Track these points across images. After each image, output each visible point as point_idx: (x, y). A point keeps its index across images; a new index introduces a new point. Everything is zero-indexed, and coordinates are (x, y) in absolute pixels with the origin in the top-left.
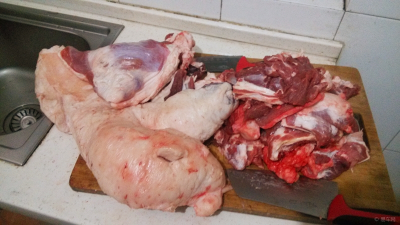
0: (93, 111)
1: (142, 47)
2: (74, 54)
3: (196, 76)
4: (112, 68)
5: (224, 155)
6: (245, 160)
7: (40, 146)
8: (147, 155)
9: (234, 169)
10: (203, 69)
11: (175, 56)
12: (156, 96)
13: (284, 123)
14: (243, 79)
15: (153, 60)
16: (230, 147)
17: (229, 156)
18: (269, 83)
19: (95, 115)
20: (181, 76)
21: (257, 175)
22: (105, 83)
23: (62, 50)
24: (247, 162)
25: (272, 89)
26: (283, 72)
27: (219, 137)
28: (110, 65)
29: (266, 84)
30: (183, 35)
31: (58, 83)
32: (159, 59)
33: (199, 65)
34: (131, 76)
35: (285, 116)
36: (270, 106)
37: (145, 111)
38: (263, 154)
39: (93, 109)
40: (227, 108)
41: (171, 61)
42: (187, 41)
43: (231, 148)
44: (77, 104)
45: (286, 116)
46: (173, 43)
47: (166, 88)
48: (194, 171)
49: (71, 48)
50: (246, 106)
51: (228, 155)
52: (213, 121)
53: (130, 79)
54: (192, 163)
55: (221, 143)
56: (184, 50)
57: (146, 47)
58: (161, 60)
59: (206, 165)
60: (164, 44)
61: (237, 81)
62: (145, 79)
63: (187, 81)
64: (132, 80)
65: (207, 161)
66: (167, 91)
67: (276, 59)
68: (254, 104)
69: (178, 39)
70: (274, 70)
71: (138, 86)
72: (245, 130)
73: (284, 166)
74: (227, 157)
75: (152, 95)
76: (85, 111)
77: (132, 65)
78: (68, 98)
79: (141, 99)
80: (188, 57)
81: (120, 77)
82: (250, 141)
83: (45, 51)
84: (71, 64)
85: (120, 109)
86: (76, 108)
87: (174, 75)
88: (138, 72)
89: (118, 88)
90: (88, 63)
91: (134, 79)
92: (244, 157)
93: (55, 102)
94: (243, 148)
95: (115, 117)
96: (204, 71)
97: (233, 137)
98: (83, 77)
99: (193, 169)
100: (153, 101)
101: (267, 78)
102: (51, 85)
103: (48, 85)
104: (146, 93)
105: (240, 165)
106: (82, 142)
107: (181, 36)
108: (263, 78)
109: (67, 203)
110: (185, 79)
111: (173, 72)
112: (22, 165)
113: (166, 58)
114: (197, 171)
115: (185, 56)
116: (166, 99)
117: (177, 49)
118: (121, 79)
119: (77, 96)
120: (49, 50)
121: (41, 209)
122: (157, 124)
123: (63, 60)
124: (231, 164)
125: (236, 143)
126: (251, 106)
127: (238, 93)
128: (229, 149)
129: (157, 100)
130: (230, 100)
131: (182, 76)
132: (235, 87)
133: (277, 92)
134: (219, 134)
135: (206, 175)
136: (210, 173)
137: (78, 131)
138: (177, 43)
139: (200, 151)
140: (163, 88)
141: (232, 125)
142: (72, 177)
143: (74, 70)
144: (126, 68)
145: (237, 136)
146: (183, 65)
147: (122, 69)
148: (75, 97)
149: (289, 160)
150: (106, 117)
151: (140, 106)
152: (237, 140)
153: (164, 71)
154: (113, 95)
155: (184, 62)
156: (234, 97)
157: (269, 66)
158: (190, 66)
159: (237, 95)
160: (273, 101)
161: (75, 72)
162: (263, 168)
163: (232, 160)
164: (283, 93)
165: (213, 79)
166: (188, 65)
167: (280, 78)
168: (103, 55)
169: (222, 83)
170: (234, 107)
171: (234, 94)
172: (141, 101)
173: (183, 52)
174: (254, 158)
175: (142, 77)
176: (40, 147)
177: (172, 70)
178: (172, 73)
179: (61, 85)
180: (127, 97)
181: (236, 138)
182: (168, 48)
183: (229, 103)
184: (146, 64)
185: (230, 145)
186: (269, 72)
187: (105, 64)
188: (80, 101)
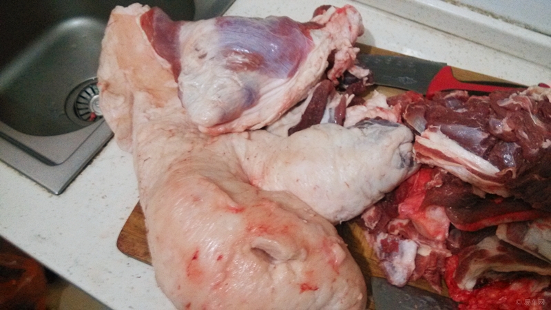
0: (170, 131)
1: (268, 30)
2: (160, 25)
3: (353, 96)
4: (211, 62)
5: (373, 250)
6: (409, 270)
7: (89, 166)
8: (234, 245)
9: (386, 279)
10: (367, 81)
11: (321, 54)
12: (275, 122)
13: (502, 234)
14: (439, 127)
15: (281, 58)
16: (386, 240)
17: (381, 255)
18: (491, 148)
19: (171, 139)
20: (325, 92)
21: (425, 302)
22: (195, 87)
23: (143, 12)
24: (413, 275)
25: (494, 163)
26: (525, 135)
27: (370, 219)
28: (208, 57)
29: (484, 149)
30: (346, 14)
31: (132, 68)
32: (292, 58)
33: (362, 73)
34: (240, 82)
35: (507, 220)
36: (481, 195)
37: (253, 147)
38: (445, 267)
39: (171, 128)
40: (395, 175)
41: (314, 63)
42: (350, 28)
43: (389, 241)
44: (153, 111)
45: (510, 221)
46: (324, 28)
47: (297, 110)
48: (310, 289)
49: (158, 12)
50: (432, 183)
51: (381, 252)
52: (365, 193)
53: (236, 89)
54: (310, 273)
55: (372, 228)
56: (341, 45)
57: (274, 31)
58: (295, 58)
59: (334, 280)
60: (307, 28)
61: (426, 128)
62: (263, 90)
63: (333, 104)
64: (240, 90)
65: (338, 273)
66: (295, 117)
67: (517, 105)
68: (449, 182)
69: (335, 19)
70: (508, 129)
71: (249, 101)
72: (422, 221)
73: (481, 302)
74: (378, 253)
75: (269, 120)
76: (158, 130)
77: (245, 64)
78: (140, 97)
79: (250, 125)
80: (345, 59)
81: (221, 82)
82: (426, 239)
83: (119, 10)
84: (152, 40)
85: (213, 137)
86: (149, 119)
87: (315, 89)
88: (252, 76)
89: (213, 102)
90: (178, 44)
91: (243, 88)
92: (408, 266)
93: (121, 100)
94: (409, 249)
95: (201, 150)
96: (369, 84)
97: (396, 222)
98: (168, 66)
99: (310, 286)
100: (270, 129)
101: (489, 137)
102: (121, 67)
103: (117, 67)
104: (259, 116)
105: (399, 278)
106: (144, 183)
107: (341, 15)
108: (480, 136)
109: (110, 272)
110: (332, 99)
111: (312, 83)
112: (58, 195)
113: (306, 57)
114: (316, 289)
115: (340, 57)
116: (291, 131)
117: (328, 41)
118: (222, 87)
119: (154, 96)
120: (126, 8)
121: (71, 274)
122: (266, 178)
123: (143, 31)
124: (383, 270)
125: (399, 234)
126: (444, 184)
127: (422, 152)
128: (384, 242)
129: (277, 128)
130: (403, 160)
131: (327, 92)
132: (420, 140)
133: (504, 172)
134: (371, 213)
135: (332, 296)
136: (341, 294)
137: (142, 161)
138: (330, 28)
139: (329, 252)
140: (291, 109)
141: (398, 203)
142: (123, 233)
143: (156, 52)
144: (234, 68)
145: (405, 222)
146: (333, 71)
147: (227, 67)
148: (151, 97)
149: (493, 295)
150: (187, 147)
151: (245, 135)
152: (402, 229)
153: (297, 81)
154: (204, 113)
155: (336, 66)
156: (414, 156)
157: (500, 117)
158: (347, 73)
159: (419, 155)
160: (490, 187)
161: (156, 54)
162: (440, 292)
163: (386, 264)
164: (514, 176)
165: (381, 109)
166: (343, 71)
167: (516, 146)
168: (203, 35)
169: (397, 126)
170: (410, 173)
171: (414, 151)
172: (251, 127)
173: (338, 48)
174: (427, 270)
175: (258, 85)
176: (89, 168)
177: (312, 79)
178: (311, 86)
179: (134, 71)
180: (227, 118)
181: (401, 224)
182: (311, 38)
183: (402, 166)
184: (268, 63)
185: (387, 235)
186: (495, 129)
187: (201, 53)
188: (158, 106)
